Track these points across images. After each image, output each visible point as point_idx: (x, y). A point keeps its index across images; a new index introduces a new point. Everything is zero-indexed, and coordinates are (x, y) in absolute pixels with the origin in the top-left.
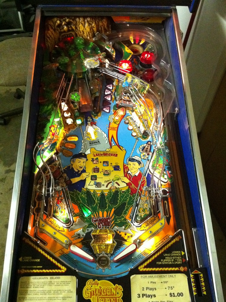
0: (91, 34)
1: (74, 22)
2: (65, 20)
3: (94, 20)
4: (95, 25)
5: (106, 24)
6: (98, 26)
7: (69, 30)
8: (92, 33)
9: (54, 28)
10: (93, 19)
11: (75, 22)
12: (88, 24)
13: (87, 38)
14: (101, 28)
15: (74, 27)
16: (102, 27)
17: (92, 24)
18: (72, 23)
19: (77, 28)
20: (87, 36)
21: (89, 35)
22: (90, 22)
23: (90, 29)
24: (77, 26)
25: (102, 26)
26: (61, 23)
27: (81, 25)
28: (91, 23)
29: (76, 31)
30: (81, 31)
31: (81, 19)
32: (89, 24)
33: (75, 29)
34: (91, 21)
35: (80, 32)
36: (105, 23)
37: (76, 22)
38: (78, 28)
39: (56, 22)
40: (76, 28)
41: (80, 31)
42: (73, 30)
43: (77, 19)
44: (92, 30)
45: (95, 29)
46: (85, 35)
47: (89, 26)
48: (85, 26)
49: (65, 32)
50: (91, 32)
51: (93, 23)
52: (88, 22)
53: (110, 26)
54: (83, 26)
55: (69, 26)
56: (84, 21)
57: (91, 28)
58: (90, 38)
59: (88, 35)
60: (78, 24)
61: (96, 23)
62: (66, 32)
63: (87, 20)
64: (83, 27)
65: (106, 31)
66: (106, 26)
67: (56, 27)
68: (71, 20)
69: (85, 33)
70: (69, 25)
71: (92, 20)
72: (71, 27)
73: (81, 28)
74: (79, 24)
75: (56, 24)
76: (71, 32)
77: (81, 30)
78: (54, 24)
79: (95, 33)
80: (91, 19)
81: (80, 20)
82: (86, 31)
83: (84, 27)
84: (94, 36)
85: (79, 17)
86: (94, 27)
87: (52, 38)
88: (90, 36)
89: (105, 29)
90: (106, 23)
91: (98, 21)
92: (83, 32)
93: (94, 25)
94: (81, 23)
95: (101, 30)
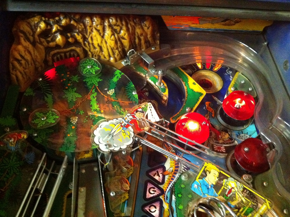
0: (117, 52)
1: (81, 27)
2: (58, 22)
3: (124, 23)
4: (127, 34)
5: (149, 31)
6: (132, 35)
7: (67, 44)
8: (120, 49)
9: (31, 38)
10: (121, 21)
11: (83, 27)
12: (112, 31)
13: (110, 59)
14: (140, 40)
15: (79, 38)
16: (142, 38)
17: (120, 31)
18: (75, 28)
19: (87, 39)
20: (110, 56)
21: (114, 54)
22: (115, 27)
23: (116, 42)
24: (87, 34)
25: (142, 35)
26: (49, 27)
27: (95, 33)
28: (118, 28)
29: (85, 44)
30: (96, 46)
31: (95, 19)
32: (114, 32)
33: (81, 41)
34: (118, 26)
35: (95, 48)
36: (148, 28)
37: (85, 27)
38: (90, 39)
39: (37, 25)
40: (85, 39)
41: (93, 44)
42: (76, 43)
43: (88, 20)
44: (119, 44)
45: (126, 43)
46: (105, 53)
47: (113, 34)
48: (104, 35)
49: (58, 46)
50: (117, 49)
51: (121, 29)
52: (110, 26)
53: (159, 35)
54: (100, 34)
55: (69, 35)
56: (102, 24)
57: (118, 41)
58: (116, 60)
59: (111, 53)
60: (89, 31)
61: (128, 30)
62: (62, 47)
63: (109, 22)
64: (99, 38)
65: (149, 45)
66: (149, 36)
67: (36, 37)
68: (72, 22)
69: (105, 50)
70: (69, 32)
71: (119, 23)
72: (73, 37)
73: (96, 38)
74: (92, 31)
75: (37, 29)
76: (73, 48)
77: (95, 43)
78: (32, 29)
79: (126, 49)
80: (117, 21)
81: (92, 22)
82: (107, 47)
83: (103, 37)
84: (123, 55)
85: (91, 16)
86: (124, 38)
87: (26, 61)
88: (116, 56)
89: (147, 41)
90: (150, 28)
91: (133, 24)
92: (101, 48)
93: (125, 34)
94: (96, 29)
95: (140, 44)
